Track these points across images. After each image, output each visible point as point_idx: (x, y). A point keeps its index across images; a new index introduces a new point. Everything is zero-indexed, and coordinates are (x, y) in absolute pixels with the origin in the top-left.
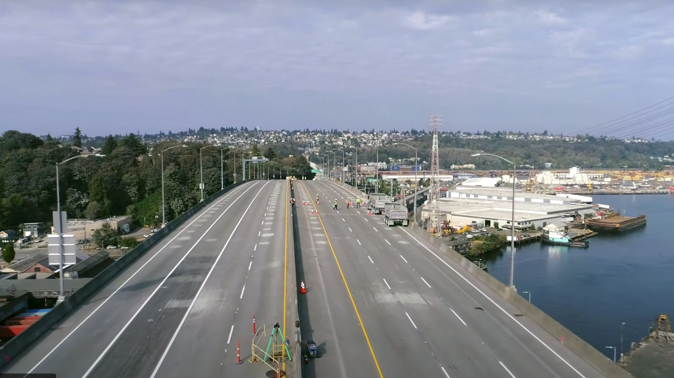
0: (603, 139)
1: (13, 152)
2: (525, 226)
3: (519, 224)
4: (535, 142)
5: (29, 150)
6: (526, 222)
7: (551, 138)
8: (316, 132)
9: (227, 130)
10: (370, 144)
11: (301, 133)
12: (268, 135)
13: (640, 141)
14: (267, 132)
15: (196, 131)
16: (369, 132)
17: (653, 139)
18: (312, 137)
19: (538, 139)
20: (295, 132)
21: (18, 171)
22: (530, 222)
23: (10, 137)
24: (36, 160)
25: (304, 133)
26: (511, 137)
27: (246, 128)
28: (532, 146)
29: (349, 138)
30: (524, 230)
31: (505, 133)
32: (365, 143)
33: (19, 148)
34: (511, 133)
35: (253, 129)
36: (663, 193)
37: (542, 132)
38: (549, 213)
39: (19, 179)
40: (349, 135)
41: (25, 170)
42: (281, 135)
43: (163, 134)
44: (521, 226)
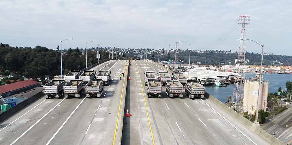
0: (253, 54)
1: (39, 53)
2: (208, 80)
3: (206, 79)
4: (226, 54)
5: (45, 52)
6: (209, 79)
7: (232, 53)
8: (141, 50)
9: (107, 48)
10: (162, 54)
11: (136, 50)
12: (123, 50)
13: (267, 55)
14: (123, 49)
15: (95, 48)
16: (162, 50)
17: (272, 54)
18: (140, 51)
19: (227, 53)
20: (133, 49)
21: (42, 59)
22: (210, 79)
23: (38, 48)
24: (47, 56)
25: (137, 50)
26: (216, 52)
27: (114, 48)
28: (225, 56)
29: (154, 52)
30: (207, 81)
31: (214, 51)
32: (160, 54)
33: (41, 51)
34: (217, 51)
35: (117, 48)
36: (267, 73)
37: (229, 51)
38: (218, 77)
39: (42, 61)
40: (154, 51)
41: (44, 58)
42: (128, 51)
43: (83, 49)
44: (207, 80)
